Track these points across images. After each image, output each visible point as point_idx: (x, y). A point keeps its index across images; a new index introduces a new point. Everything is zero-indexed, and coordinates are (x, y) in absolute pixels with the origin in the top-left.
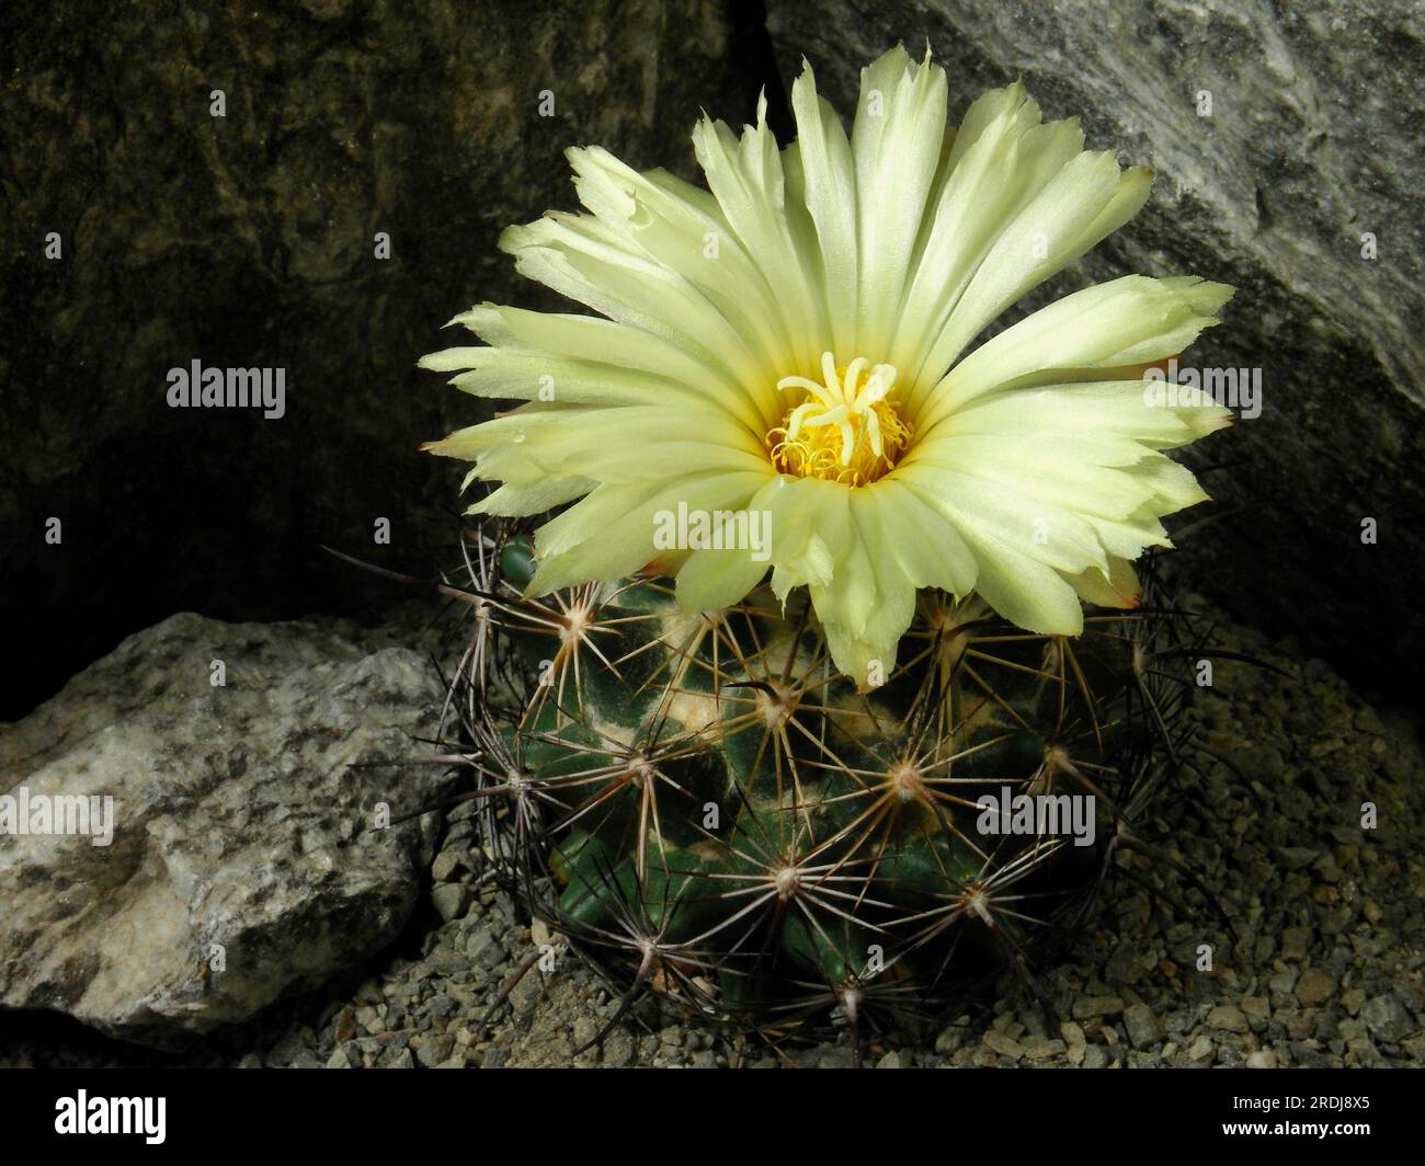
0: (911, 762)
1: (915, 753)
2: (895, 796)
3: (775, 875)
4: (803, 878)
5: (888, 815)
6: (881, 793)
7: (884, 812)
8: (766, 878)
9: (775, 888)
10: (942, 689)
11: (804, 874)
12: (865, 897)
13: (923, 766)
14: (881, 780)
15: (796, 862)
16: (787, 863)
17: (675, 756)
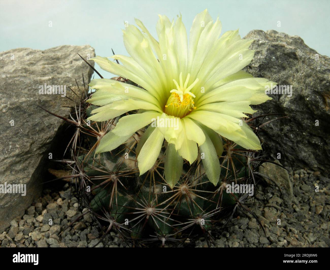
0: (186, 184)
1: (187, 182)
2: (181, 193)
3: (147, 209)
4: (154, 211)
5: (179, 197)
6: (177, 192)
7: (178, 196)
8: (144, 210)
9: (146, 212)
10: (198, 164)
11: (154, 210)
12: (170, 218)
13: (189, 186)
14: (178, 188)
15: (153, 207)
16: (150, 207)
17: (123, 176)
